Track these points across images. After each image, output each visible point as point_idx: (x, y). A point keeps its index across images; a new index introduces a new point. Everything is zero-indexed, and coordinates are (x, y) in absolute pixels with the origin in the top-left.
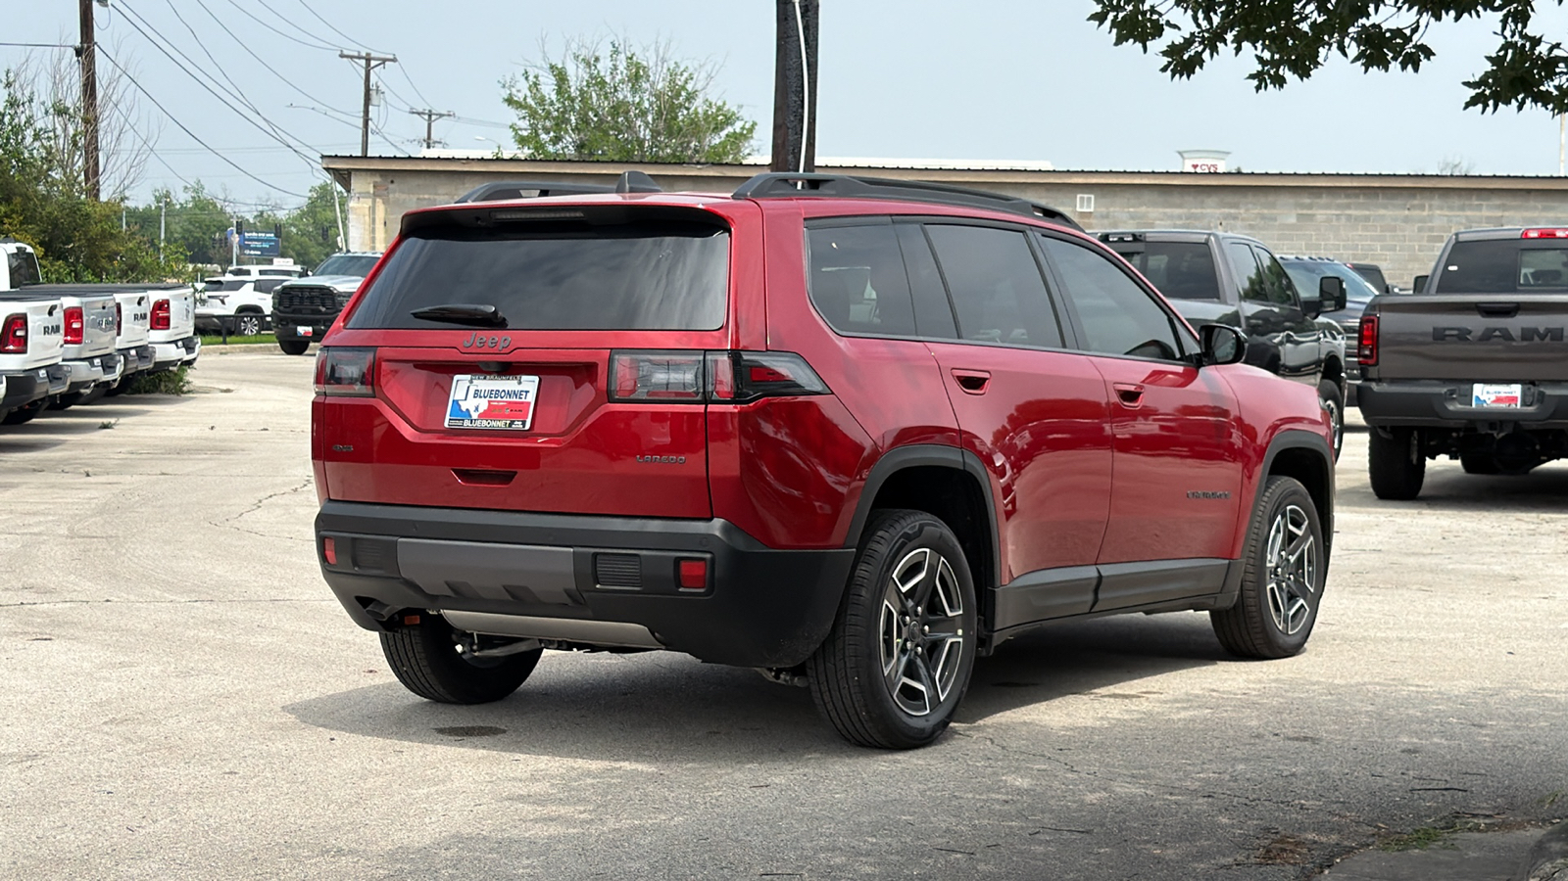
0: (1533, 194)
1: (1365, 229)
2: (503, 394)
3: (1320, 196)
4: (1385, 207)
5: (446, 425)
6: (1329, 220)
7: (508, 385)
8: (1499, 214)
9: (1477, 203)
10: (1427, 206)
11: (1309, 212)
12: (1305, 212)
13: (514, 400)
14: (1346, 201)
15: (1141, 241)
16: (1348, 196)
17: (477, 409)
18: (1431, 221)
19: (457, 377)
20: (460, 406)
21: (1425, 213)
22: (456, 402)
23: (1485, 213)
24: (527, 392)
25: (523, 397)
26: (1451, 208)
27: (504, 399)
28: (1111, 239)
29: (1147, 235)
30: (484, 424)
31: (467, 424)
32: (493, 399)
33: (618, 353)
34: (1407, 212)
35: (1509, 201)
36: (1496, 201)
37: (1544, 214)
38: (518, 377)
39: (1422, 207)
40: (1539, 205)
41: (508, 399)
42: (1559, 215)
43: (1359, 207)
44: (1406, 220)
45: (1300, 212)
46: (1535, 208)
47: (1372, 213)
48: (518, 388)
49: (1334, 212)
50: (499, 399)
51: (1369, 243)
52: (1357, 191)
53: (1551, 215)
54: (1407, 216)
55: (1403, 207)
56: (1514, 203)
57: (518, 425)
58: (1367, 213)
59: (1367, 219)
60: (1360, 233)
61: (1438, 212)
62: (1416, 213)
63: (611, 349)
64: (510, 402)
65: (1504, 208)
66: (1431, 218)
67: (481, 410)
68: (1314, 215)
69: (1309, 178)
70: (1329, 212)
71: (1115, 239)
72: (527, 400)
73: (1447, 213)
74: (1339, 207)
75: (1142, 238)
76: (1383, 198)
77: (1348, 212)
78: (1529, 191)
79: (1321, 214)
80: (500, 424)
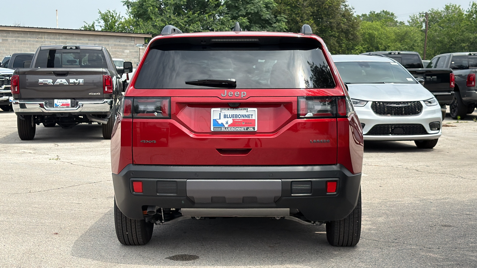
0: (75, 35)
1: (24, 44)
2: (240, 116)
3: (9, 33)
4: (30, 38)
5: (212, 130)
6: (13, 41)
7: (241, 112)
8: (65, 41)
9: (58, 37)
10: (43, 38)
11: (6, 38)
12: (4, 38)
13: (246, 118)
14: (18, 35)
15: (78, 49)
16: (18, 34)
17: (227, 123)
18: (45, 43)
19: (213, 109)
20: (218, 122)
21: (43, 40)
22: (215, 120)
23: (61, 40)
24: (252, 115)
25: (251, 117)
26: (50, 39)
27: (241, 118)
28: (67, 48)
29: (80, 47)
30: (233, 129)
31: (223, 129)
32: (235, 118)
33: (300, 98)
34: (37, 39)
35: (68, 37)
36: (64, 37)
37: (79, 41)
38: (246, 109)
39: (42, 38)
40: (77, 38)
41: (243, 118)
42: (83, 42)
43: (22, 37)
44: (37, 42)
45: (3, 38)
46: (75, 39)
47: (26, 39)
48: (247, 114)
49: (14, 39)
50: (238, 118)
51: (26, 49)
52: (21, 32)
53: (80, 41)
54: (37, 41)
55: (36, 38)
56: (70, 38)
57: (251, 129)
58: (25, 39)
59: (25, 41)
60: (23, 46)
61: (47, 40)
62: (40, 40)
63: (297, 96)
64: (244, 120)
65: (66, 39)
66: (45, 41)
67: (229, 123)
68: (7, 39)
69: (5, 27)
70: (12, 39)
71: (69, 48)
72: (253, 118)
73: (50, 40)
74: (16, 37)
75: (78, 48)
76: (30, 35)
77: (19, 39)
78: (74, 34)
79: (10, 39)
80: (242, 129)
